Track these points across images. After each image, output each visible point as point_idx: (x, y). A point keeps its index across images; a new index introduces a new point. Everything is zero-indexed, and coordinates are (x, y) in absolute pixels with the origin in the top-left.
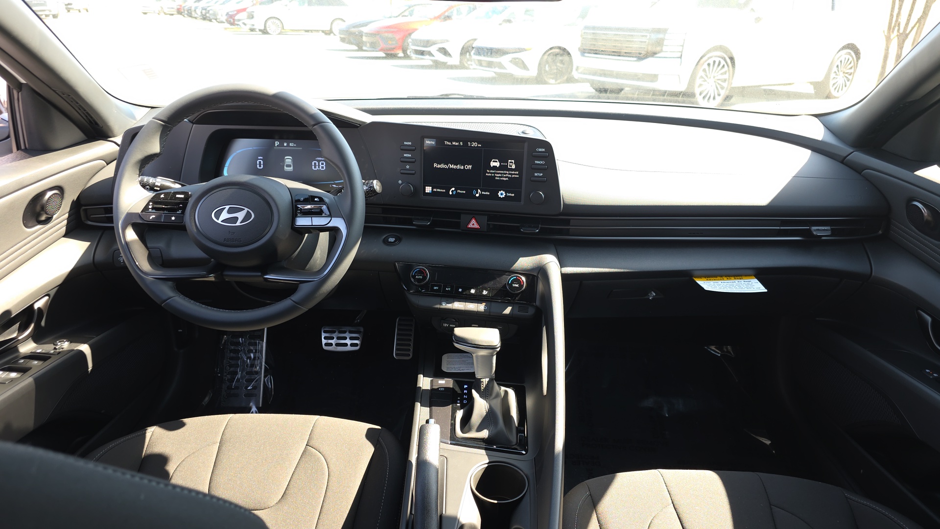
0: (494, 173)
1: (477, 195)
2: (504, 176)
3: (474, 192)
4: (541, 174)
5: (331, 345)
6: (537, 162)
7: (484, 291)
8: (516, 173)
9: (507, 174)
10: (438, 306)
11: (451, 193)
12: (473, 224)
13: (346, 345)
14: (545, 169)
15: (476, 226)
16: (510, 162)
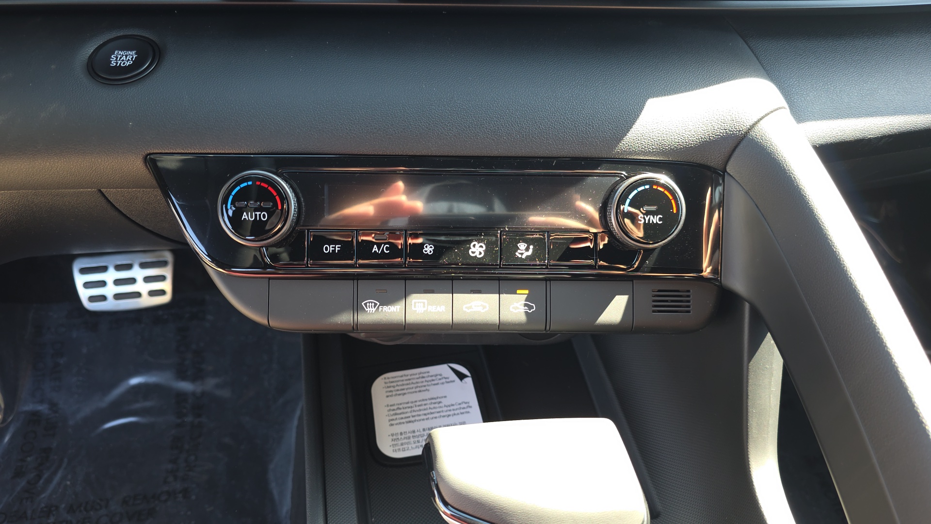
5: (103, 298)
7: (522, 246)
10: (345, 318)
13: (138, 295)
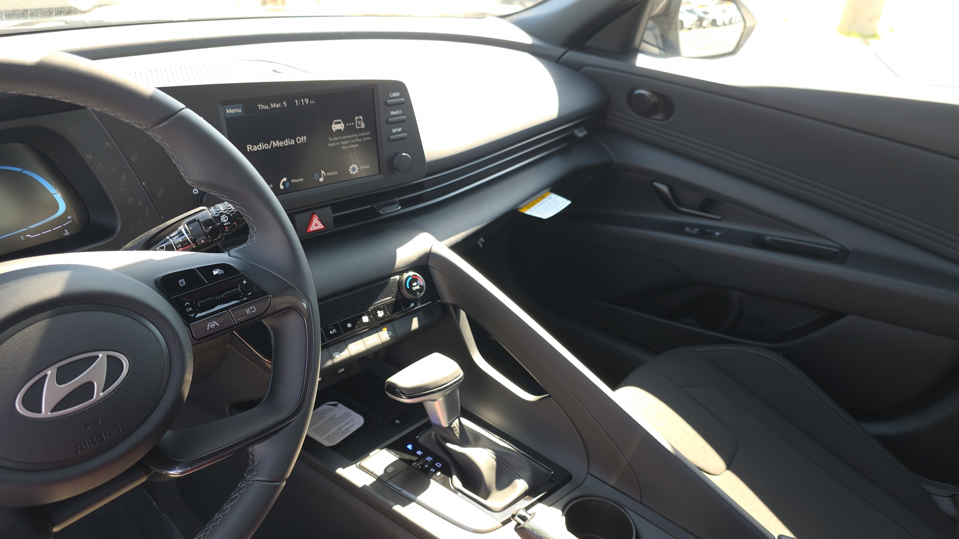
0: (339, 141)
1: (321, 180)
2: (353, 141)
3: (316, 175)
4: (400, 129)
6: (393, 113)
7: (379, 312)
8: (367, 134)
9: (355, 138)
10: (331, 362)
11: (282, 187)
12: (316, 225)
14: (403, 121)
15: (321, 226)
16: (358, 120)
